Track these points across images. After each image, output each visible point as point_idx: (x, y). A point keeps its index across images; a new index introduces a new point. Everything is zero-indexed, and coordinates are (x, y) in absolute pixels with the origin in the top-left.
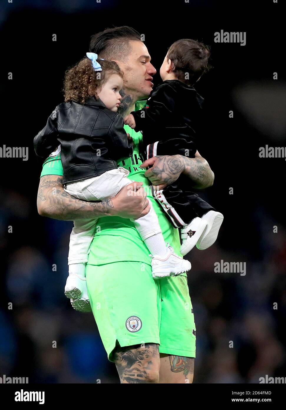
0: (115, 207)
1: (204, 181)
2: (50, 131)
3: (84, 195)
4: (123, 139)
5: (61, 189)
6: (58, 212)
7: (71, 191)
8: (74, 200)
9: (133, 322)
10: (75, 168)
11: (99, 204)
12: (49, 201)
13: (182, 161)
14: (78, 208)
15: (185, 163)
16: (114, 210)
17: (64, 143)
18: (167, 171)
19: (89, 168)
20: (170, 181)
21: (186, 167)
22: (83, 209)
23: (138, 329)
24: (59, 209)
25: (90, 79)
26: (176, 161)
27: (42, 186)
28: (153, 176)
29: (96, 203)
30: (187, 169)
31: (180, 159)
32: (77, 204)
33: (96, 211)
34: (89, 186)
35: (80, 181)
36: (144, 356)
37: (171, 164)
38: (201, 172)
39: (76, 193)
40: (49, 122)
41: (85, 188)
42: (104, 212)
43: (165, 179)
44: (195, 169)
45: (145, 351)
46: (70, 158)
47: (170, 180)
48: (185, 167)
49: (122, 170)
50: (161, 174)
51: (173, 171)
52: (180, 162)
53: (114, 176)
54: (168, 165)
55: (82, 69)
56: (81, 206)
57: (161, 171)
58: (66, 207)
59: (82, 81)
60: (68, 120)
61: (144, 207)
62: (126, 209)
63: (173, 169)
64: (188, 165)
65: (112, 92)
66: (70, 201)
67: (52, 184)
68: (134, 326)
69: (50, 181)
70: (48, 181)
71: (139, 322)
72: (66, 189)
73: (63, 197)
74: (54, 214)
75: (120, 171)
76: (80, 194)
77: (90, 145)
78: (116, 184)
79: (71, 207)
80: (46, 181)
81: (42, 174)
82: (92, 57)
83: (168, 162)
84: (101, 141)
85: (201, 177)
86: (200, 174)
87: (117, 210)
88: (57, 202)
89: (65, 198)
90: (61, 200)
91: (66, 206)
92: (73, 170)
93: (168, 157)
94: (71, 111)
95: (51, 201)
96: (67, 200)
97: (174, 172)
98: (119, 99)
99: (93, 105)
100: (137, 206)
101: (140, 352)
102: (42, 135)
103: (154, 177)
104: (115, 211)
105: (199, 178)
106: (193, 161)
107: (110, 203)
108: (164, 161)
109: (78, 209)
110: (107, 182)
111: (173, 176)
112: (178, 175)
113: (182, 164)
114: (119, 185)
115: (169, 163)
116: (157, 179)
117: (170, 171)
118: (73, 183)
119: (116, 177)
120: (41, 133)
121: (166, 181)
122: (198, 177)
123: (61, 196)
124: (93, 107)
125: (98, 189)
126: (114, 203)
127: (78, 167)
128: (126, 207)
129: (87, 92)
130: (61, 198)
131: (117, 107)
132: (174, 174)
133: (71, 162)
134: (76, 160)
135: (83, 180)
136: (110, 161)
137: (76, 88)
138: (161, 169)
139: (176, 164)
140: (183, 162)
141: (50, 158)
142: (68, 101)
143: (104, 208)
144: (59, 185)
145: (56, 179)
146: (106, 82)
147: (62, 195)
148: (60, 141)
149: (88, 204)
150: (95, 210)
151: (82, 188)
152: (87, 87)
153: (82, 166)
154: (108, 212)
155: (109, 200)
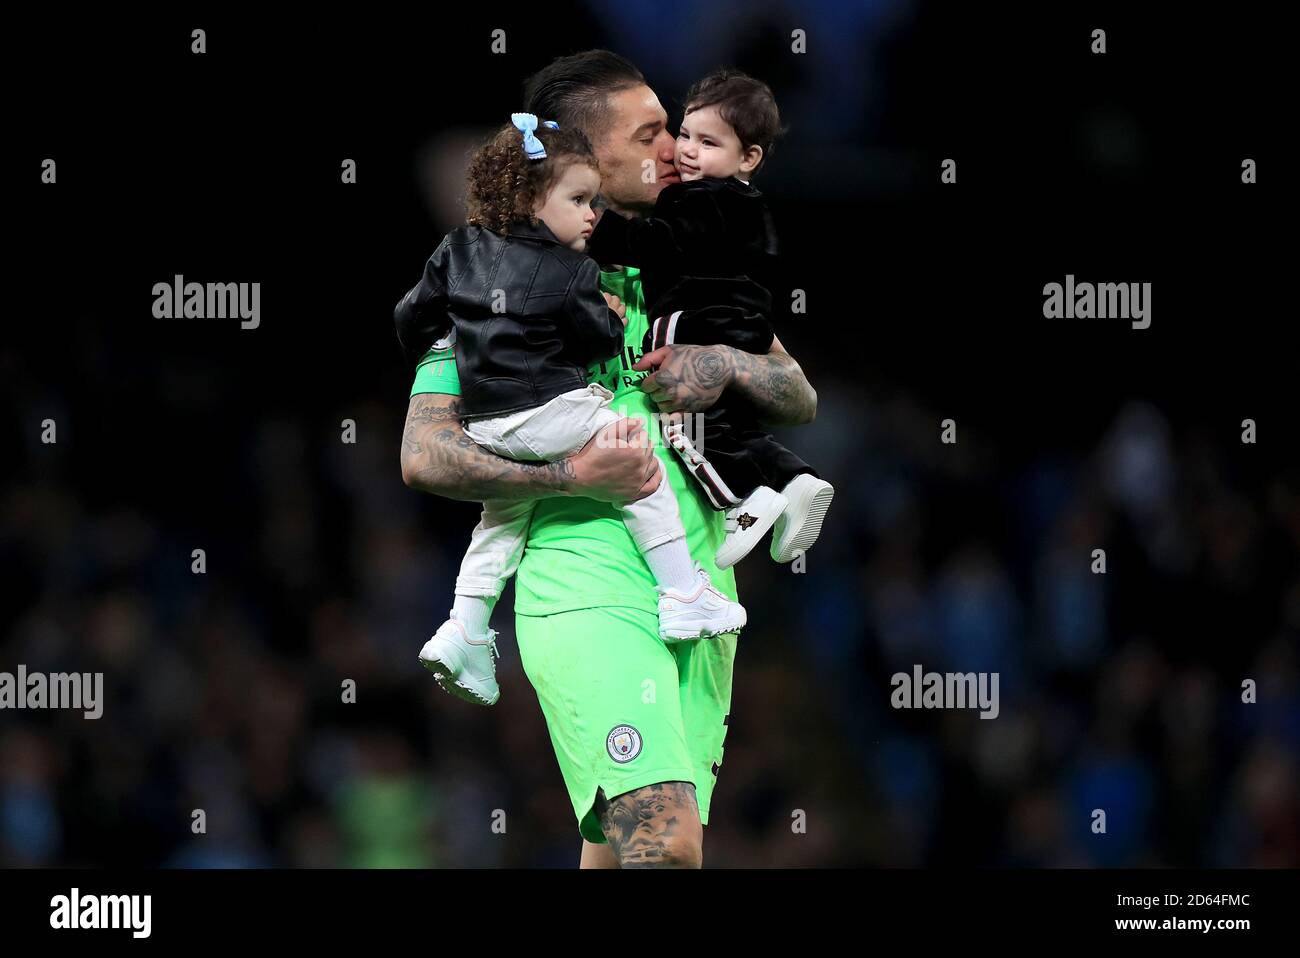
0: (579, 476)
1: (789, 408)
2: (433, 294)
3: (507, 446)
4: (599, 316)
5: (455, 427)
6: (449, 481)
7: (479, 435)
8: (485, 457)
9: (622, 739)
10: (487, 386)
11: (544, 469)
12: (428, 454)
13: (727, 360)
14: (494, 476)
15: (735, 363)
16: (576, 484)
17: (461, 323)
18: (690, 380)
19: (519, 388)
20: (698, 405)
21: (738, 373)
22: (505, 480)
23: (633, 753)
24: (451, 476)
25: (518, 180)
26: (714, 358)
27: (413, 419)
28: (658, 390)
29: (535, 468)
30: (740, 378)
31: (724, 355)
32: (494, 467)
33: (536, 484)
34: (519, 427)
35: (500, 416)
36: (653, 809)
37: (702, 364)
38: (778, 387)
39: (489, 442)
40: (429, 273)
41: (511, 432)
42: (554, 487)
43: (686, 399)
44: (762, 380)
45: (654, 796)
46: (475, 361)
47: (697, 402)
48: (734, 373)
49: (597, 391)
50: (676, 386)
51: (705, 381)
52: (723, 360)
53: (579, 404)
54: (694, 366)
55: (500, 155)
56: (501, 470)
57: (676, 380)
58: (466, 473)
59: (499, 183)
60: (471, 272)
61: (647, 476)
62: (604, 482)
63: (705, 377)
64: (744, 369)
65: (571, 205)
66: (477, 459)
67: (437, 416)
68: (624, 748)
69: (433, 408)
70: (427, 409)
71: (636, 736)
72: (467, 429)
73: (460, 449)
74: (439, 486)
75: (593, 392)
76: (499, 444)
77: (522, 333)
78: (581, 424)
79: (478, 474)
80: (423, 408)
81: (415, 389)
82: (524, 125)
83: (693, 359)
84: (547, 324)
85: (778, 398)
86: (777, 392)
87: (584, 484)
88: (446, 460)
89: (465, 450)
90: (456, 455)
91: (467, 469)
92: (483, 388)
93: (695, 349)
94: (478, 249)
95: (432, 456)
96: (470, 456)
97: (707, 384)
98: (589, 221)
99: (529, 240)
100: (631, 475)
101: (641, 802)
102: (414, 301)
103: (661, 394)
104: (580, 485)
105: (775, 401)
106: (760, 361)
107: (568, 469)
108: (685, 359)
109: (495, 479)
110: (562, 419)
111: (705, 394)
112: (717, 392)
113: (728, 366)
114: (589, 425)
115: (696, 363)
116: (667, 398)
117: (696, 380)
118: (482, 418)
119: (582, 408)
120: (411, 296)
121: (687, 403)
122: (771, 398)
123: (456, 446)
124: (528, 242)
125: (541, 435)
126: (577, 468)
127: (492, 383)
128: (605, 477)
129: (511, 207)
130: (456, 451)
131: (585, 238)
132: (707, 388)
133: (478, 370)
134: (488, 368)
135: (507, 415)
136: (570, 369)
137: (487, 198)
138: (676, 375)
139: (712, 364)
140: (731, 361)
141: (433, 353)
142: (473, 224)
143: (555, 478)
144: (453, 419)
145: (446, 403)
146: (556, 183)
147: (458, 444)
148: (454, 319)
149: (518, 467)
150: (534, 482)
151: (504, 431)
152: (511, 198)
153: (505, 382)
154: (563, 487)
155: (565, 461)
